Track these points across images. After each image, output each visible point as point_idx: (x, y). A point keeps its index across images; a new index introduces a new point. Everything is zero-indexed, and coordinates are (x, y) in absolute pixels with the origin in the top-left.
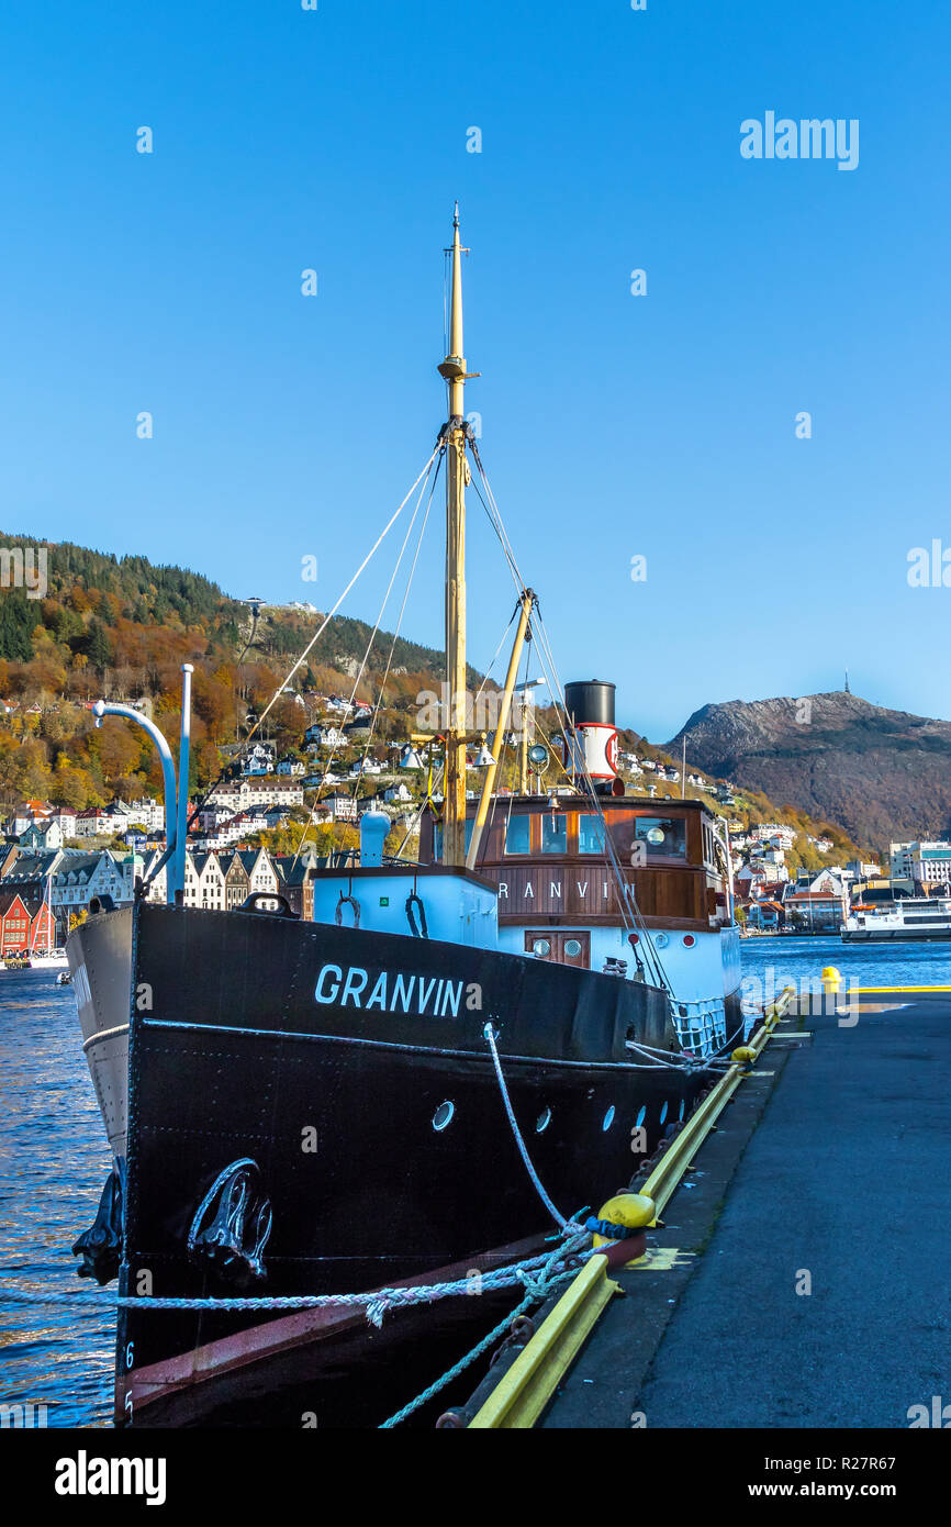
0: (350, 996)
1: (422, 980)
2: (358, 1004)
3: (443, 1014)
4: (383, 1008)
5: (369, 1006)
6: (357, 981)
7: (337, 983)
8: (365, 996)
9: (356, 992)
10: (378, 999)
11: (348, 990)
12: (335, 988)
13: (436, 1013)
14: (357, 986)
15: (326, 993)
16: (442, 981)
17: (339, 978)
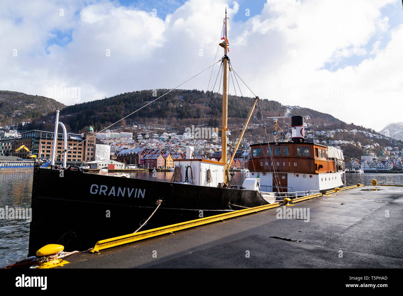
0: (102, 193)
1: (128, 189)
2: (105, 194)
3: (138, 197)
4: (114, 195)
5: (109, 195)
6: (104, 189)
7: (97, 189)
8: (107, 192)
9: (104, 192)
10: (112, 193)
11: (101, 191)
12: (96, 190)
13: (135, 197)
14: (104, 190)
15: (94, 191)
16: (136, 189)
17: (98, 187)
